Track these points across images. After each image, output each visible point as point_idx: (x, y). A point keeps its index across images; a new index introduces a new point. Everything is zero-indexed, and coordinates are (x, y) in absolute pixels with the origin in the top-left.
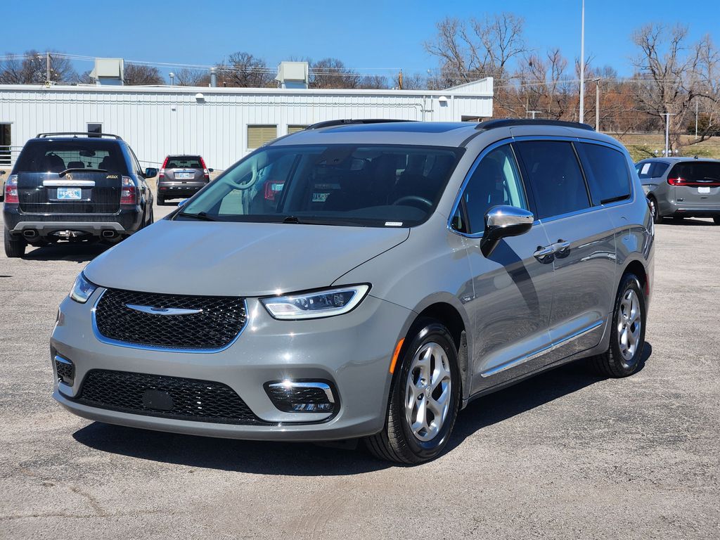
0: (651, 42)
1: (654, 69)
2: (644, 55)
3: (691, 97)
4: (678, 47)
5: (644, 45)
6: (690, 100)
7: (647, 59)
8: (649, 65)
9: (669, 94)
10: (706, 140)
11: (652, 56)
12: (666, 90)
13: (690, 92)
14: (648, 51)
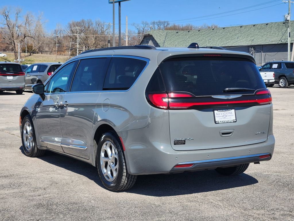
0: (7, 14)
1: (9, 25)
2: (4, 19)
3: (25, 37)
4: (18, 16)
5: (4, 15)
6: (24, 38)
7: (6, 21)
8: (6, 23)
9: (15, 36)
10: (32, 55)
11: (7, 19)
12: (14, 34)
13: (24, 35)
14: (6, 17)
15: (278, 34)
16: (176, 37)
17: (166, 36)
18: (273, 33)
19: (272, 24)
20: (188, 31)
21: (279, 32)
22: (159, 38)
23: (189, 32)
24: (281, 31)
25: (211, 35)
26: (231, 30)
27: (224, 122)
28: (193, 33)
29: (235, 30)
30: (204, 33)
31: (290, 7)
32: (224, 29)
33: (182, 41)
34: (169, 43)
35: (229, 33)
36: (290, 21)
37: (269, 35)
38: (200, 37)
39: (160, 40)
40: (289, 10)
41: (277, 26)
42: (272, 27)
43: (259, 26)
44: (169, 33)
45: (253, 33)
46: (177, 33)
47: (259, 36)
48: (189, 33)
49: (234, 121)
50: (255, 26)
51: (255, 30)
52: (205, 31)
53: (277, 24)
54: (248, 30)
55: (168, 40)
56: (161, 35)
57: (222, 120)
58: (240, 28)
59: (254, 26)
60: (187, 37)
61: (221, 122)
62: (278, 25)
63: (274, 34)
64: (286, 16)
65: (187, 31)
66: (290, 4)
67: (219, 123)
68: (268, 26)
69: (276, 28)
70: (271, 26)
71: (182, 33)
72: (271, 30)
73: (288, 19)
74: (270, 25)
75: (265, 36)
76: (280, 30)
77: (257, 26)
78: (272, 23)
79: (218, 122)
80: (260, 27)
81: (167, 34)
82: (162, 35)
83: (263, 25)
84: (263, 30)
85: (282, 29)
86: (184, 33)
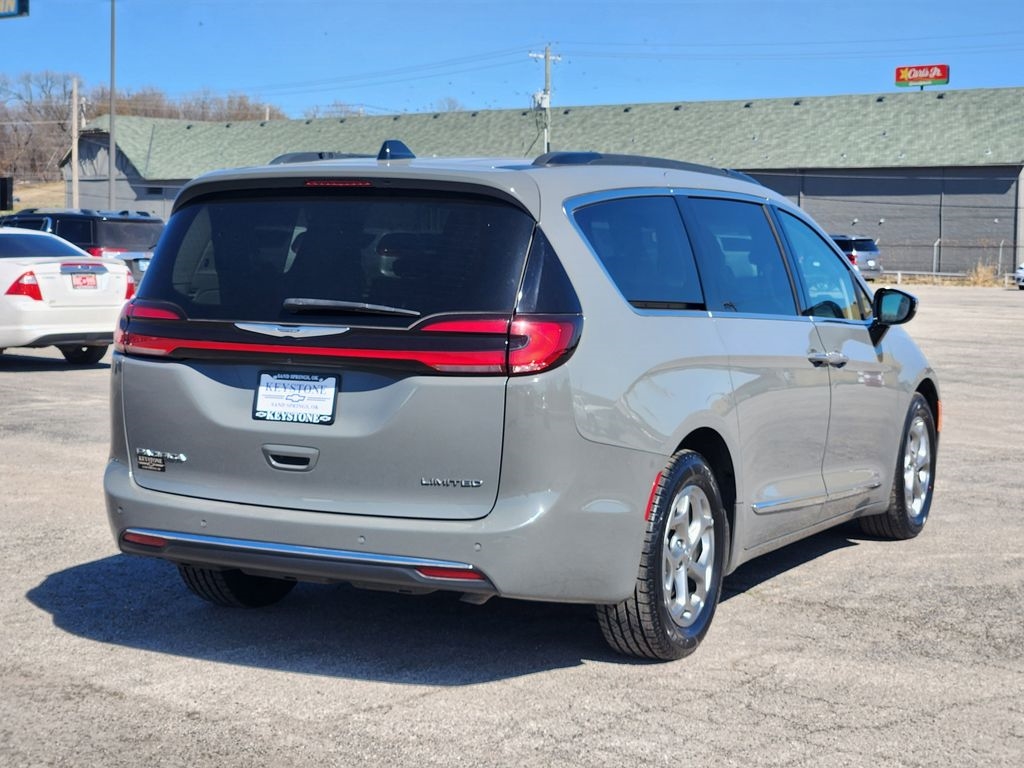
15: (510, 145)
16: (188, 141)
17: (152, 138)
18: (493, 142)
19: (488, 114)
20: (226, 123)
21: (511, 138)
22: (131, 141)
23: (228, 126)
24: (517, 136)
25: (304, 139)
26: (366, 128)
27: (284, 419)
28: (242, 133)
29: (376, 129)
30: (280, 132)
31: (549, 72)
32: (342, 122)
33: (207, 155)
34: (164, 160)
35: (359, 138)
36: (548, 112)
37: (481, 146)
38: (266, 143)
39: (136, 149)
40: (546, 81)
41: (504, 121)
42: (489, 121)
43: (451, 118)
44: (162, 126)
45: (432, 138)
46: (189, 128)
47: (451, 147)
48: (229, 130)
49: (321, 418)
50: (439, 118)
51: (438, 130)
52: (282, 127)
53: (502, 116)
54: (419, 129)
55: (158, 149)
56: (137, 133)
57: (278, 410)
58: (391, 121)
59: (435, 117)
60: (225, 144)
61: (274, 415)
62: (508, 118)
63: (496, 145)
64: (538, 98)
65: (220, 124)
66: (549, 64)
67: (264, 419)
68: (478, 118)
69: (502, 127)
70: (485, 120)
71: (206, 131)
72: (488, 131)
73: (543, 106)
74: (484, 117)
75: (471, 148)
76: (515, 134)
77: (446, 118)
78: (489, 112)
79: (265, 415)
80: (452, 120)
81: (156, 130)
82: (141, 133)
83: (461, 117)
84: (462, 132)
85: (520, 130)
86: (211, 129)
